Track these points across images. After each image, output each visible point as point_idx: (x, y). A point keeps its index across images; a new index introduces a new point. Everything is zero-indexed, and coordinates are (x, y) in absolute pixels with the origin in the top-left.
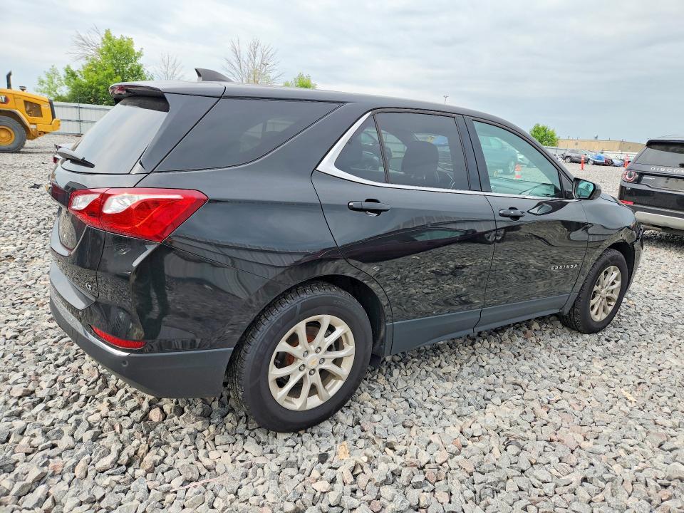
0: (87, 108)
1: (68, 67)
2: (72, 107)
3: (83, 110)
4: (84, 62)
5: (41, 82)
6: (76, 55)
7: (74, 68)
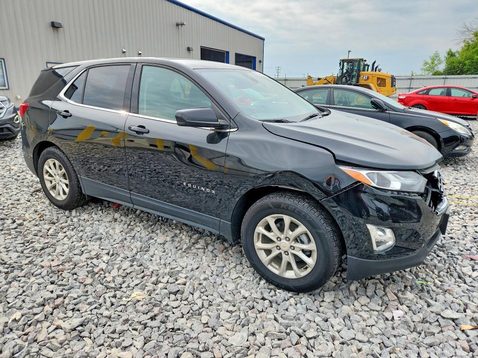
0: (451, 78)
1: (450, 51)
2: (440, 78)
3: (448, 80)
4: (463, 45)
5: (426, 63)
6: (458, 41)
7: (454, 51)
